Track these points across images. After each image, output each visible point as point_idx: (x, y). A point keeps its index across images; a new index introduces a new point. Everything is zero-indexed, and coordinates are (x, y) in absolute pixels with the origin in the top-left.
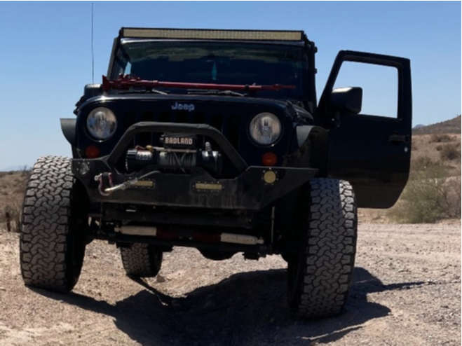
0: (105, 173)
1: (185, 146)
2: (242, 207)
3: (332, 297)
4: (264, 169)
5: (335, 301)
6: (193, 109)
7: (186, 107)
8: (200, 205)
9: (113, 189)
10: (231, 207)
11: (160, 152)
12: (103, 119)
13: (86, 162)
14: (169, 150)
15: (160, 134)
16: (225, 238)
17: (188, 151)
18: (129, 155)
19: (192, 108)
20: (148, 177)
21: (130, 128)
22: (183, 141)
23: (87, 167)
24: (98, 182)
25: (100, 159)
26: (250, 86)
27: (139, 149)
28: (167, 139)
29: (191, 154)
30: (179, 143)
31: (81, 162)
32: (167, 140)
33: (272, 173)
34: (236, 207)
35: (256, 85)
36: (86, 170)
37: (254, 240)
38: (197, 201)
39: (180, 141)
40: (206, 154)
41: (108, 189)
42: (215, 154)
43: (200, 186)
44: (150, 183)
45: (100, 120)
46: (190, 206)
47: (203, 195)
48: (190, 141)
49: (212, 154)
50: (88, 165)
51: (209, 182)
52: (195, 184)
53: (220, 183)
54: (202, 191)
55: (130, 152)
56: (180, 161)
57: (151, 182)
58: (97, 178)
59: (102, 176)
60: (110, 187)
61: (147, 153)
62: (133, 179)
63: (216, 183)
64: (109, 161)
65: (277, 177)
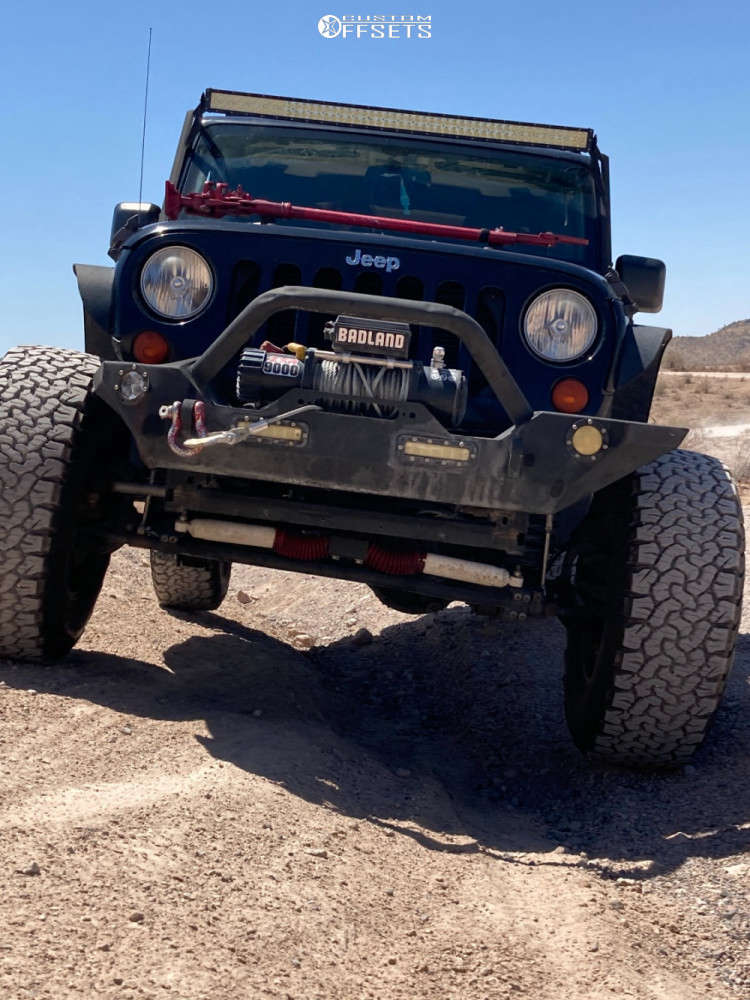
0: (187, 402)
1: (384, 352)
2: (511, 507)
3: (679, 722)
4: (574, 420)
5: (686, 734)
6: (396, 267)
7: (379, 261)
8: (410, 493)
9: (204, 440)
10: (485, 504)
11: (320, 360)
12: (179, 274)
13: (138, 370)
14: (346, 358)
15: (323, 319)
16: (436, 565)
17: (391, 364)
18: (245, 362)
19: (392, 264)
20: (292, 419)
21: (261, 299)
22: (380, 340)
23: (142, 384)
24: (169, 421)
25: (176, 365)
26: (492, 232)
27: (269, 349)
28: (342, 332)
29: (398, 370)
30: (370, 343)
31: (127, 369)
32: (342, 335)
33: (594, 431)
34: (497, 505)
35: (504, 230)
36: (138, 389)
37: (500, 577)
38: (403, 483)
39: (374, 339)
40: (434, 374)
41: (191, 442)
42: (455, 375)
43: (415, 448)
44: (293, 433)
45: (170, 274)
46: (386, 493)
47: (421, 469)
48: (399, 342)
49: (449, 374)
50: (145, 379)
51: (439, 442)
52: (403, 443)
53: (467, 446)
54: (420, 460)
55: (249, 354)
56: (371, 387)
57: (298, 431)
58: (164, 411)
59: (179, 407)
60: (195, 435)
61: (292, 362)
62: (255, 421)
63: (455, 445)
64: (197, 374)
65: (604, 442)
